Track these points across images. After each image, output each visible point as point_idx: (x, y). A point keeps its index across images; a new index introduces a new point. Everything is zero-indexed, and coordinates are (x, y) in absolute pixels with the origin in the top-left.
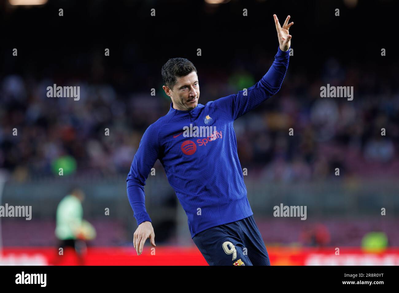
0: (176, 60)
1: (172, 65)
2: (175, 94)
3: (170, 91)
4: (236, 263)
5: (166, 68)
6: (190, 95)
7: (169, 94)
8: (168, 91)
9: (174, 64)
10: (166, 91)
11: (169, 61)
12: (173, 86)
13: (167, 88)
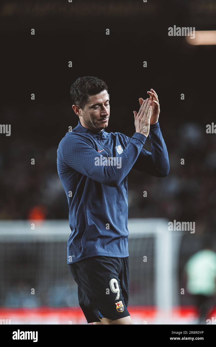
0: (86, 78)
1: (83, 83)
2: (86, 113)
3: (80, 110)
4: (118, 303)
5: (76, 87)
6: (102, 114)
7: (79, 114)
8: (78, 111)
9: (85, 83)
10: (75, 111)
11: (79, 79)
12: (84, 105)
13: (77, 107)
